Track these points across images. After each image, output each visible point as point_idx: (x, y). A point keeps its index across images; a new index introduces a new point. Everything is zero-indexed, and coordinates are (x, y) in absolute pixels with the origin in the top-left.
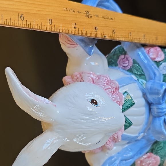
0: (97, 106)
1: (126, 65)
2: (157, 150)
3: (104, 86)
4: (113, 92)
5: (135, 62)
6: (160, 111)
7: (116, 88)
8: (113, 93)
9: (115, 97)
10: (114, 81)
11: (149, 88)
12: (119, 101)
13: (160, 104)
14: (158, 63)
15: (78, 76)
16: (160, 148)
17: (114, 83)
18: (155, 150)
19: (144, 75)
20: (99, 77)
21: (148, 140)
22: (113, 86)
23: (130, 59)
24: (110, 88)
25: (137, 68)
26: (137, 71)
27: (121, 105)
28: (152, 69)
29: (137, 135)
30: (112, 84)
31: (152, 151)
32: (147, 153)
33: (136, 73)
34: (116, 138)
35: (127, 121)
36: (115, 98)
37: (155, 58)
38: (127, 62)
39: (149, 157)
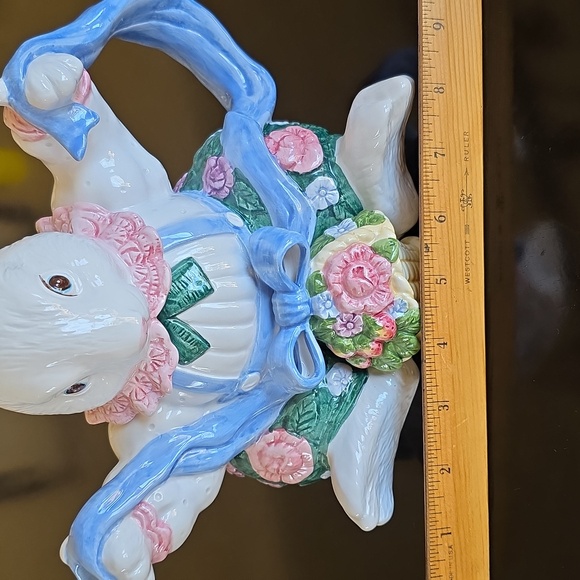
0: (63, 292)
1: (218, 185)
2: (297, 422)
3: (120, 242)
4: (144, 258)
5: (238, 176)
6: (288, 310)
7: (151, 248)
8: (143, 261)
9: (146, 271)
10: (146, 230)
11: (255, 247)
12: (157, 282)
13: (287, 291)
14: (304, 179)
15: (63, 217)
16: (306, 417)
17: (146, 235)
18: (292, 421)
19: (264, 212)
20: (113, 219)
21: (272, 394)
22: (144, 242)
23: (227, 166)
24: (135, 249)
25: (246, 193)
26: (246, 201)
27: (161, 294)
28: (282, 194)
29: (236, 378)
30: (141, 236)
31: (284, 423)
32: (271, 430)
33: (244, 206)
34: (158, 382)
35: (190, 338)
36: (146, 275)
37: (294, 164)
38: (222, 176)
39: (277, 442)
